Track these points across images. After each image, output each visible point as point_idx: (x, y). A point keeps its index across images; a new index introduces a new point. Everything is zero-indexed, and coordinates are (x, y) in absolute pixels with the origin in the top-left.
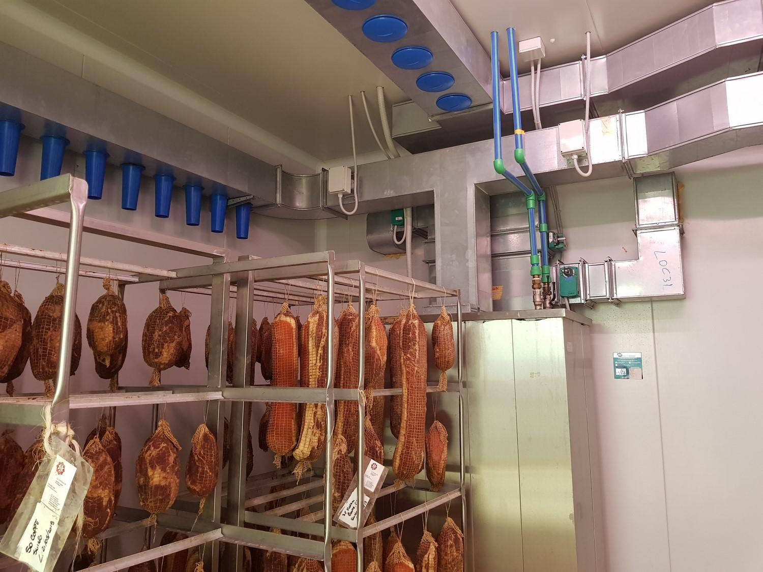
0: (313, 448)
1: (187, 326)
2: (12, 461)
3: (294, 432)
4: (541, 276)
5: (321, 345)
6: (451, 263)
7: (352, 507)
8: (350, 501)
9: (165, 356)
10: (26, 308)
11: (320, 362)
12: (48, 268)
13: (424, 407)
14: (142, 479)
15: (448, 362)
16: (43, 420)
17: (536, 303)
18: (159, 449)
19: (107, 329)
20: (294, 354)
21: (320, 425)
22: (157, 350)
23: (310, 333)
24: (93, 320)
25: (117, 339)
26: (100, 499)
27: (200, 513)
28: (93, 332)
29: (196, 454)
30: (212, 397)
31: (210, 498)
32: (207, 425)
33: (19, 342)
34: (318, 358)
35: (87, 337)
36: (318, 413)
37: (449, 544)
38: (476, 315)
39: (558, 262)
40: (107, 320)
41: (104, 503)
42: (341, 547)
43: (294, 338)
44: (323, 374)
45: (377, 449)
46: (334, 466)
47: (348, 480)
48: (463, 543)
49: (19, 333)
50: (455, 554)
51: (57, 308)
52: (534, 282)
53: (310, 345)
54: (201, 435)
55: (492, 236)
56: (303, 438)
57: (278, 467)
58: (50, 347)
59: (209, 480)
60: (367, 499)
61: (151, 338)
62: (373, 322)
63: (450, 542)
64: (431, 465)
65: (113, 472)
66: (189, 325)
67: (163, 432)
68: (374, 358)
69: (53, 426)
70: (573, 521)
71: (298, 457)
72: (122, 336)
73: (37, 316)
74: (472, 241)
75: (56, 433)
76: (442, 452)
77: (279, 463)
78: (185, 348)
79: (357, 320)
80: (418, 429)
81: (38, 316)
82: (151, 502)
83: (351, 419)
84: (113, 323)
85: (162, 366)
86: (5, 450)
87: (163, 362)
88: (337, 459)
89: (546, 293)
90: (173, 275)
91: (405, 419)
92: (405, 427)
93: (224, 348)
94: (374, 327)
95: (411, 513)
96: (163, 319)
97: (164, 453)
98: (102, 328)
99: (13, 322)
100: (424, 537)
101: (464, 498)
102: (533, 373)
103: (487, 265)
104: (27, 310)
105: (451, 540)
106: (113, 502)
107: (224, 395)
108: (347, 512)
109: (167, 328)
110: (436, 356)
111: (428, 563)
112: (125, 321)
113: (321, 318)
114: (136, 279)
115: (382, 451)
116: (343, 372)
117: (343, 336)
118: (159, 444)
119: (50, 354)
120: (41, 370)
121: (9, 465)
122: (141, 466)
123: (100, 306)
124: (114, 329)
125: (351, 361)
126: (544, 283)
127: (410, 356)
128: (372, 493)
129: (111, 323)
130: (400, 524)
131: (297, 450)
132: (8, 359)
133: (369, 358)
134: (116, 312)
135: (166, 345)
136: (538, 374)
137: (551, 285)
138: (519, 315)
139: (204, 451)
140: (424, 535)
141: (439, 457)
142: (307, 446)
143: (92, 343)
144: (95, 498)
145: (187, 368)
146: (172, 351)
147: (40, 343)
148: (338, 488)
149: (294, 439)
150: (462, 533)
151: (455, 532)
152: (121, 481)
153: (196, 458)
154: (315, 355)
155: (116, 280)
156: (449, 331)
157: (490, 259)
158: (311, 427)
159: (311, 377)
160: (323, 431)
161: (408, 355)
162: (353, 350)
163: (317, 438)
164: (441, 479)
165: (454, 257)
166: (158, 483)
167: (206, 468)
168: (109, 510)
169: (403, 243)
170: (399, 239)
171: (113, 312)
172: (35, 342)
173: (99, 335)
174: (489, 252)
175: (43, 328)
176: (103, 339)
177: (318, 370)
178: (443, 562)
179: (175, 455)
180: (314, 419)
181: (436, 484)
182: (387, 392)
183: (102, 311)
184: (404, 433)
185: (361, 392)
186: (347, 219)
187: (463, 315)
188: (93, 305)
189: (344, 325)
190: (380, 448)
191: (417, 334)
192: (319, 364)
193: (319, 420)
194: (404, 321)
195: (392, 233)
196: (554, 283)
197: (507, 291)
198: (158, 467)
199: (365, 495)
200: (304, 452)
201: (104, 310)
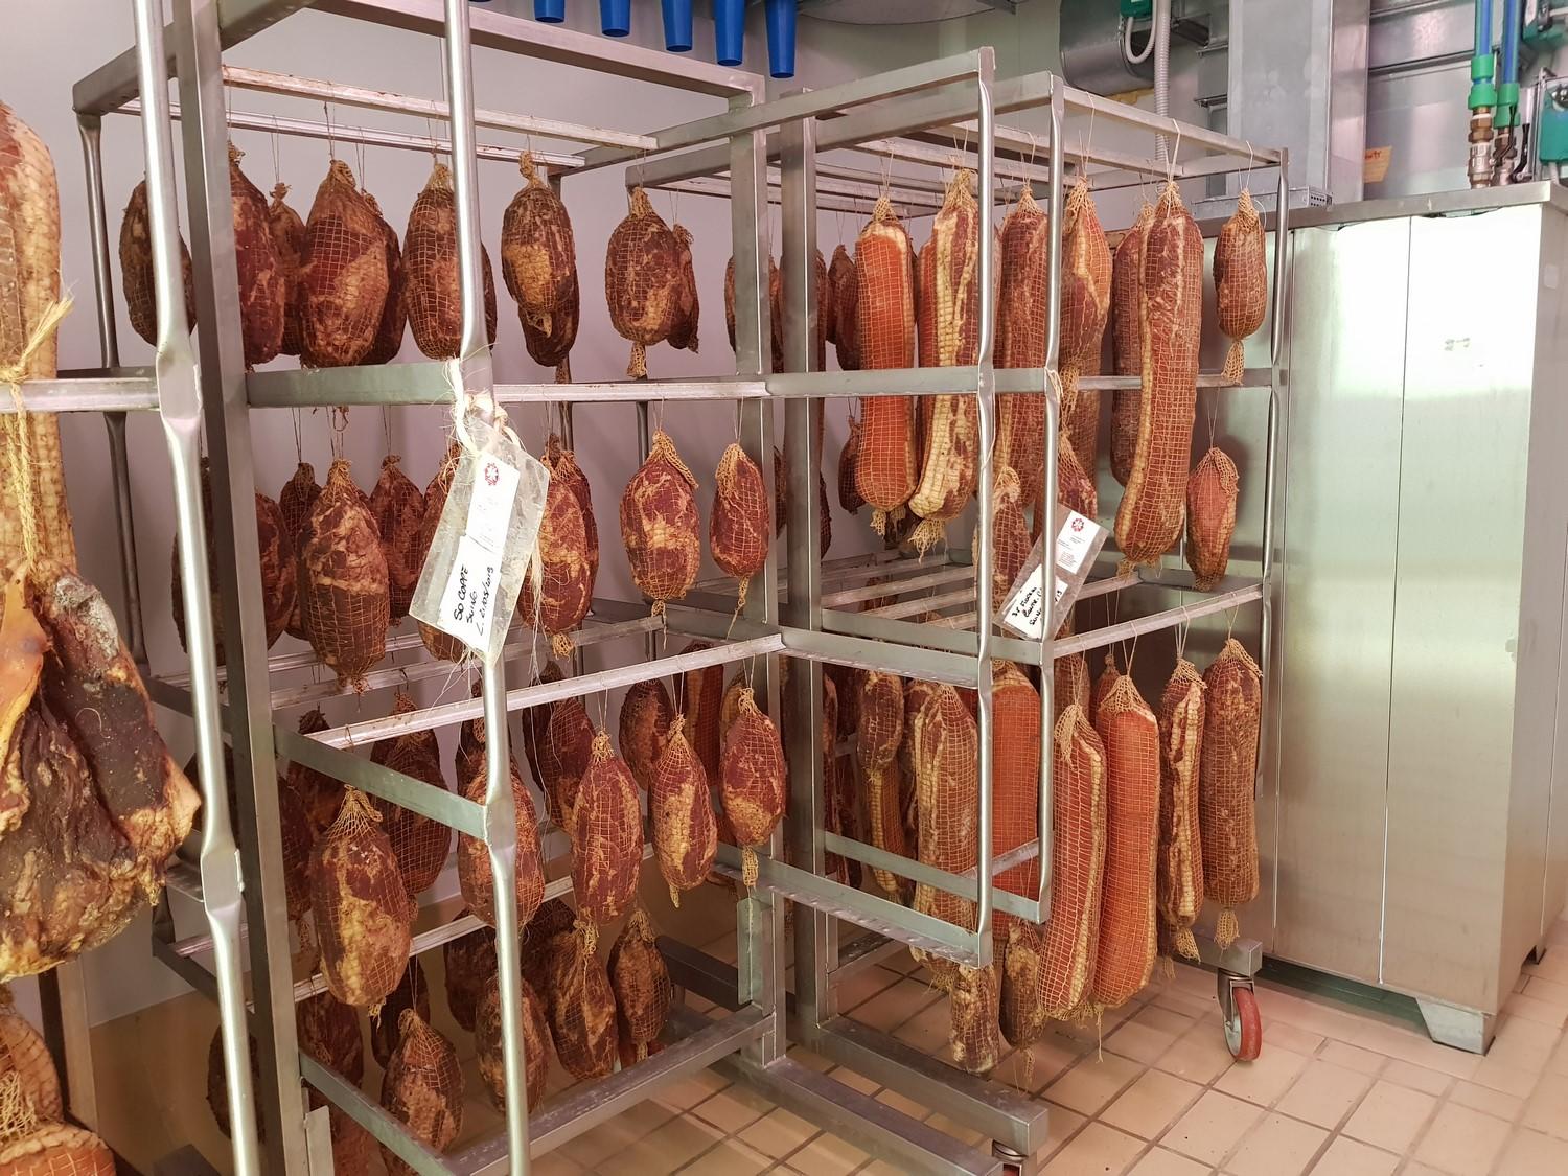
0: (950, 493)
1: (687, 264)
2: (407, 510)
3: (910, 466)
4: (1494, 109)
5: (964, 282)
6: (1266, 93)
7: (1031, 600)
8: (1027, 588)
9: (651, 315)
10: (386, 224)
11: (961, 318)
12: (413, 141)
13: (1190, 412)
14: (634, 538)
15: (1249, 318)
16: (448, 386)
17: (1476, 178)
18: (658, 485)
19: (538, 259)
20: (905, 308)
21: (965, 448)
22: (635, 304)
23: (939, 256)
24: (512, 240)
25: (559, 278)
26: (565, 566)
27: (741, 606)
28: (513, 266)
29: (726, 498)
30: (748, 391)
31: (757, 581)
32: (741, 445)
33: (384, 282)
34: (958, 309)
35: (505, 277)
36: (959, 423)
37: (1230, 687)
38: (1321, 215)
39: (1542, 74)
40: (537, 240)
41: (573, 574)
42: (1007, 682)
43: (904, 273)
44: (968, 343)
45: (1084, 495)
46: (995, 524)
47: (1022, 551)
48: (1261, 688)
49: (382, 264)
50: (1241, 706)
51: (443, 214)
52: (1475, 126)
53: (939, 282)
54: (732, 465)
55: (1373, 22)
56: (929, 473)
57: (880, 534)
58: (441, 292)
59: (754, 547)
60: (1062, 586)
61: (623, 280)
62: (1080, 220)
63: (1232, 685)
64: (1197, 537)
65: (581, 520)
66: (690, 262)
67: (663, 455)
68: (1080, 301)
69: (468, 398)
70: (1512, 656)
71: (920, 511)
72: (568, 273)
73: (409, 232)
74: (1322, 30)
75: (475, 412)
76: (1224, 510)
77: (883, 525)
78: (687, 309)
79: (1042, 226)
80: (1175, 457)
81: (411, 232)
82: (652, 578)
83: (1027, 440)
84: (549, 246)
85: (647, 336)
86: (393, 491)
87: (648, 328)
88: (1001, 512)
89: (1501, 153)
90: (652, 144)
91: (1147, 436)
92: (1145, 454)
93: (762, 295)
94: (1082, 233)
95: (1152, 623)
96: (639, 239)
97: (668, 491)
98: (528, 256)
99: (369, 242)
100: (1178, 672)
101: (1268, 603)
102: (1452, 341)
103: (1355, 96)
104: (389, 227)
105: (1235, 681)
106: (588, 573)
107: (770, 390)
108: (1021, 608)
109: (650, 257)
110: (1222, 306)
111: (1186, 718)
112: (570, 242)
113: (962, 221)
114: (580, 162)
115: (1095, 501)
116: (1010, 341)
117: (1010, 263)
118: (658, 476)
119: (442, 305)
120: (431, 337)
121: (404, 517)
122: (629, 515)
123: (520, 211)
124: (551, 258)
125: (1029, 317)
126: (1501, 130)
127: (1162, 302)
128: (1072, 575)
129: (545, 246)
130: (1130, 641)
131: (918, 496)
132: (371, 313)
133: (1072, 301)
134: (551, 223)
135: (651, 292)
136: (1466, 343)
137: (1518, 133)
138: (1430, 205)
139: (741, 493)
140: (1179, 667)
141: (1216, 521)
142: (937, 488)
143: (515, 289)
144: (556, 565)
145: (695, 349)
146: (663, 305)
147: (421, 285)
148: (1004, 567)
149: (910, 479)
150: (1261, 668)
151: (1243, 667)
152: (596, 546)
153: (727, 506)
154: (950, 304)
155: (542, 164)
156: (1256, 246)
157: (1365, 80)
158: (946, 452)
159: (942, 350)
160: (970, 460)
161: (1159, 299)
162: (1032, 295)
163: (957, 473)
164: (1219, 565)
165: (1275, 76)
166: (662, 545)
167: (747, 524)
168: (581, 586)
169: (1146, 60)
170: (1137, 51)
171: (545, 222)
172: (412, 283)
173: (525, 271)
174: (1363, 64)
175: (422, 255)
176: (534, 279)
177: (957, 335)
178: (1216, 721)
179: (688, 497)
180: (951, 435)
181: (1207, 578)
182: (1108, 383)
183: (525, 221)
184: (1143, 465)
185: (1053, 374)
186: (1014, 13)
187: (1291, 214)
188: (507, 211)
189: (1013, 240)
190: (1090, 494)
191: (1180, 251)
192: (958, 323)
193: (961, 437)
194: (1151, 222)
195: (1121, 37)
196: (1526, 128)
197: (1400, 161)
198: (659, 517)
199: (1057, 579)
200: (932, 499)
201: (527, 220)
